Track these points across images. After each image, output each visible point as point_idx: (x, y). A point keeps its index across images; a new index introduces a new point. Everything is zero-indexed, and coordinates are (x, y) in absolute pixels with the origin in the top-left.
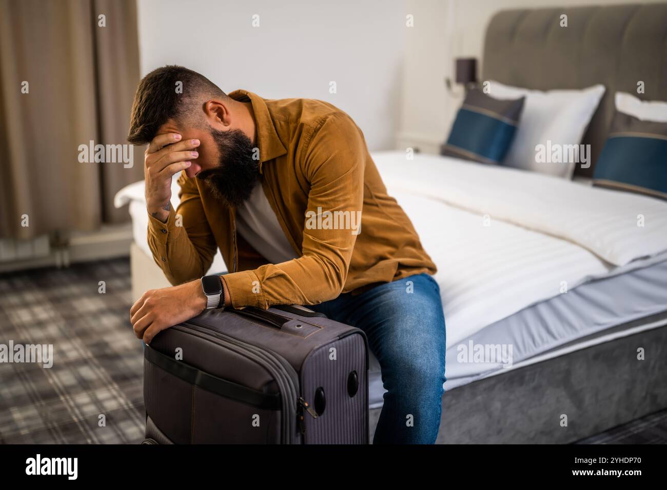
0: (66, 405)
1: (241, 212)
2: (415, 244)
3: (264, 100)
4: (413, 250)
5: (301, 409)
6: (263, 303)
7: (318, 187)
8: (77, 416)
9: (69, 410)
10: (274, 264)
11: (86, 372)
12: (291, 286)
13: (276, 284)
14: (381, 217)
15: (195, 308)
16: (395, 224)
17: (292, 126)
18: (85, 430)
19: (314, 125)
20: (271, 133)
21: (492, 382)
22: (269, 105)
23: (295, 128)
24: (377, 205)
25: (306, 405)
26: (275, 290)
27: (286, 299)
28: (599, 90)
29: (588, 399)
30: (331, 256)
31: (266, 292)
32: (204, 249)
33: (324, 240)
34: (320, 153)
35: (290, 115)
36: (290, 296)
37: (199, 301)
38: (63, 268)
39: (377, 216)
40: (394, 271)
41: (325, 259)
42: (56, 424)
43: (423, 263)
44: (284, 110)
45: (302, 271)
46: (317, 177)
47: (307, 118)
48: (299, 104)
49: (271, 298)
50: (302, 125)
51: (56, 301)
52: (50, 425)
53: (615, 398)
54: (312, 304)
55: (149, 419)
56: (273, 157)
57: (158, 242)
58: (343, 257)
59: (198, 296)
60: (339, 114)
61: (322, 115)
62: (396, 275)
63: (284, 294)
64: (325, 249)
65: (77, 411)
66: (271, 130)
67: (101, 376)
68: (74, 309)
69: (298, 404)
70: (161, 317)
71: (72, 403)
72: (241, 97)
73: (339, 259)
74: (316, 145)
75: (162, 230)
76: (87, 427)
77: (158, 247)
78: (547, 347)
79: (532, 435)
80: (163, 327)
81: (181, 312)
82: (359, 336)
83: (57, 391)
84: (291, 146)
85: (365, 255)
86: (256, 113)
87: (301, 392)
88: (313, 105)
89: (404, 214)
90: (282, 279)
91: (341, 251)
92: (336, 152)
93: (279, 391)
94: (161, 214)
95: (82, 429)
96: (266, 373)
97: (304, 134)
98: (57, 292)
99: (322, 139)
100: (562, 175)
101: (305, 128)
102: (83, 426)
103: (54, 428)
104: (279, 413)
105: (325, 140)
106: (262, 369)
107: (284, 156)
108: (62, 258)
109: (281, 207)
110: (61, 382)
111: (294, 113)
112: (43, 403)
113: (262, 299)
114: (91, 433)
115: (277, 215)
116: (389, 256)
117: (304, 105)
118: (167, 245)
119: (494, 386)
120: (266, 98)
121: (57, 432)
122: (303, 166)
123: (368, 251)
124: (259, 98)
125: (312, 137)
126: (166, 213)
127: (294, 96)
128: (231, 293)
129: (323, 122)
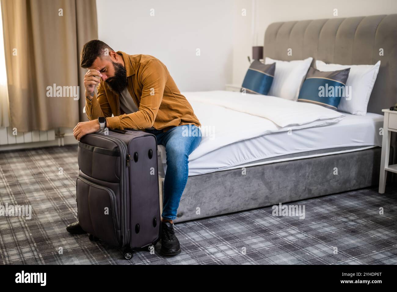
0: (56, 192)
1: (122, 100)
2: (191, 113)
3: (128, 55)
4: (190, 116)
5: (127, 157)
6: (121, 127)
7: (145, 86)
8: (60, 195)
9: (58, 193)
10: (127, 114)
11: (66, 182)
12: (131, 121)
13: (126, 120)
14: (176, 102)
15: (96, 128)
16: (182, 105)
17: (137, 64)
18: (63, 199)
19: (144, 63)
20: (130, 66)
21: (226, 173)
22: (129, 57)
23: (138, 65)
24: (174, 97)
25: (130, 156)
26: (126, 123)
27: (130, 126)
28: (310, 59)
29: (274, 187)
30: (148, 111)
31: (122, 123)
32: (106, 114)
33: (146, 105)
34: (146, 74)
35: (137, 60)
36: (131, 125)
37: (97, 126)
38: (61, 147)
39: (175, 102)
40: (179, 123)
41: (145, 112)
42: (51, 198)
43: (192, 120)
44: (134, 58)
45: (136, 116)
46: (145, 82)
47: (142, 61)
48: (140, 56)
49: (124, 125)
50: (140, 63)
51: (57, 158)
52: (49, 198)
53: (289, 188)
54: (141, 129)
55: (80, 170)
56: (131, 75)
57: (88, 108)
58: (153, 112)
59: (97, 124)
60: (155, 60)
61: (148, 60)
62: (180, 124)
63: (129, 124)
64: (145, 108)
65: (61, 194)
66: (130, 65)
67: (73, 183)
68: (64, 161)
69: (127, 156)
70: (83, 130)
71: (59, 191)
72: (120, 54)
73: (151, 112)
74: (145, 70)
75: (90, 104)
76: (64, 198)
77: (89, 110)
78: (251, 161)
79: (247, 199)
80: (84, 134)
81: (90, 129)
82: (153, 137)
83: (53, 187)
84: (136, 71)
85: (169, 116)
86: (124, 59)
87: (128, 151)
88: (145, 57)
89: (188, 102)
90: (128, 119)
91: (152, 109)
92: (152, 73)
93: (120, 150)
94: (90, 97)
95: (62, 199)
96: (115, 144)
97: (141, 67)
98: (57, 155)
99: (147, 68)
100: (293, 100)
101: (141, 64)
102: (62, 198)
103: (51, 199)
104: (119, 157)
105: (148, 69)
106: (114, 143)
107: (135, 75)
108: (61, 142)
109: (134, 95)
110: (55, 185)
111: (138, 60)
112: (47, 191)
113: (121, 125)
114: (65, 200)
115: (133, 98)
116: (178, 117)
117: (142, 56)
118: (91, 109)
119: (226, 175)
120: (129, 54)
121: (51, 200)
122: (140, 79)
123: (170, 114)
124: (126, 54)
125: (144, 68)
126: (92, 97)
127: (139, 53)
128: (109, 123)
129: (148, 62)
